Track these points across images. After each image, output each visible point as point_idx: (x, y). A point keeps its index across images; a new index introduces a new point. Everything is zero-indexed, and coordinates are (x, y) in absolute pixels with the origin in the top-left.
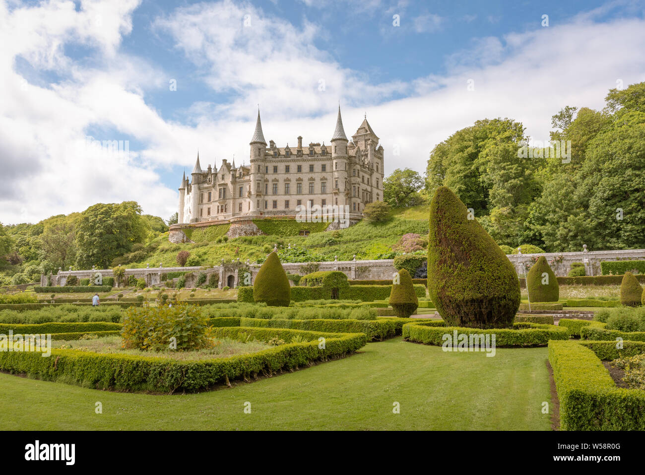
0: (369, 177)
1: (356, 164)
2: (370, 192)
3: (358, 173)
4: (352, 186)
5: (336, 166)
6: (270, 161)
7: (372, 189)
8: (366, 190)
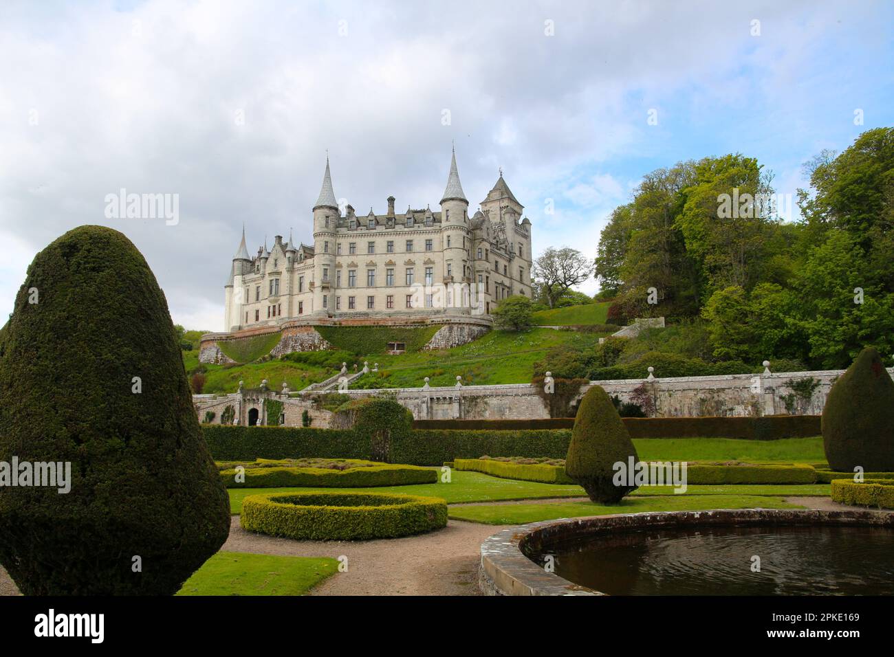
0: (507, 264)
1: (483, 240)
2: (508, 288)
3: (487, 254)
4: (477, 274)
5: (449, 241)
6: (344, 236)
7: (512, 284)
8: (502, 284)
